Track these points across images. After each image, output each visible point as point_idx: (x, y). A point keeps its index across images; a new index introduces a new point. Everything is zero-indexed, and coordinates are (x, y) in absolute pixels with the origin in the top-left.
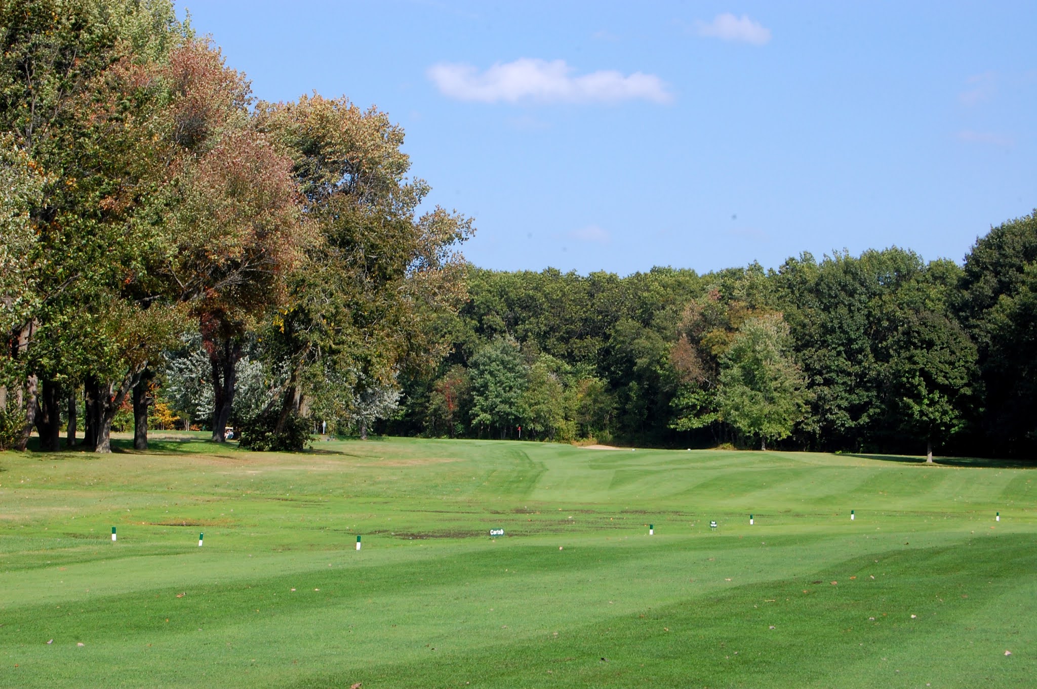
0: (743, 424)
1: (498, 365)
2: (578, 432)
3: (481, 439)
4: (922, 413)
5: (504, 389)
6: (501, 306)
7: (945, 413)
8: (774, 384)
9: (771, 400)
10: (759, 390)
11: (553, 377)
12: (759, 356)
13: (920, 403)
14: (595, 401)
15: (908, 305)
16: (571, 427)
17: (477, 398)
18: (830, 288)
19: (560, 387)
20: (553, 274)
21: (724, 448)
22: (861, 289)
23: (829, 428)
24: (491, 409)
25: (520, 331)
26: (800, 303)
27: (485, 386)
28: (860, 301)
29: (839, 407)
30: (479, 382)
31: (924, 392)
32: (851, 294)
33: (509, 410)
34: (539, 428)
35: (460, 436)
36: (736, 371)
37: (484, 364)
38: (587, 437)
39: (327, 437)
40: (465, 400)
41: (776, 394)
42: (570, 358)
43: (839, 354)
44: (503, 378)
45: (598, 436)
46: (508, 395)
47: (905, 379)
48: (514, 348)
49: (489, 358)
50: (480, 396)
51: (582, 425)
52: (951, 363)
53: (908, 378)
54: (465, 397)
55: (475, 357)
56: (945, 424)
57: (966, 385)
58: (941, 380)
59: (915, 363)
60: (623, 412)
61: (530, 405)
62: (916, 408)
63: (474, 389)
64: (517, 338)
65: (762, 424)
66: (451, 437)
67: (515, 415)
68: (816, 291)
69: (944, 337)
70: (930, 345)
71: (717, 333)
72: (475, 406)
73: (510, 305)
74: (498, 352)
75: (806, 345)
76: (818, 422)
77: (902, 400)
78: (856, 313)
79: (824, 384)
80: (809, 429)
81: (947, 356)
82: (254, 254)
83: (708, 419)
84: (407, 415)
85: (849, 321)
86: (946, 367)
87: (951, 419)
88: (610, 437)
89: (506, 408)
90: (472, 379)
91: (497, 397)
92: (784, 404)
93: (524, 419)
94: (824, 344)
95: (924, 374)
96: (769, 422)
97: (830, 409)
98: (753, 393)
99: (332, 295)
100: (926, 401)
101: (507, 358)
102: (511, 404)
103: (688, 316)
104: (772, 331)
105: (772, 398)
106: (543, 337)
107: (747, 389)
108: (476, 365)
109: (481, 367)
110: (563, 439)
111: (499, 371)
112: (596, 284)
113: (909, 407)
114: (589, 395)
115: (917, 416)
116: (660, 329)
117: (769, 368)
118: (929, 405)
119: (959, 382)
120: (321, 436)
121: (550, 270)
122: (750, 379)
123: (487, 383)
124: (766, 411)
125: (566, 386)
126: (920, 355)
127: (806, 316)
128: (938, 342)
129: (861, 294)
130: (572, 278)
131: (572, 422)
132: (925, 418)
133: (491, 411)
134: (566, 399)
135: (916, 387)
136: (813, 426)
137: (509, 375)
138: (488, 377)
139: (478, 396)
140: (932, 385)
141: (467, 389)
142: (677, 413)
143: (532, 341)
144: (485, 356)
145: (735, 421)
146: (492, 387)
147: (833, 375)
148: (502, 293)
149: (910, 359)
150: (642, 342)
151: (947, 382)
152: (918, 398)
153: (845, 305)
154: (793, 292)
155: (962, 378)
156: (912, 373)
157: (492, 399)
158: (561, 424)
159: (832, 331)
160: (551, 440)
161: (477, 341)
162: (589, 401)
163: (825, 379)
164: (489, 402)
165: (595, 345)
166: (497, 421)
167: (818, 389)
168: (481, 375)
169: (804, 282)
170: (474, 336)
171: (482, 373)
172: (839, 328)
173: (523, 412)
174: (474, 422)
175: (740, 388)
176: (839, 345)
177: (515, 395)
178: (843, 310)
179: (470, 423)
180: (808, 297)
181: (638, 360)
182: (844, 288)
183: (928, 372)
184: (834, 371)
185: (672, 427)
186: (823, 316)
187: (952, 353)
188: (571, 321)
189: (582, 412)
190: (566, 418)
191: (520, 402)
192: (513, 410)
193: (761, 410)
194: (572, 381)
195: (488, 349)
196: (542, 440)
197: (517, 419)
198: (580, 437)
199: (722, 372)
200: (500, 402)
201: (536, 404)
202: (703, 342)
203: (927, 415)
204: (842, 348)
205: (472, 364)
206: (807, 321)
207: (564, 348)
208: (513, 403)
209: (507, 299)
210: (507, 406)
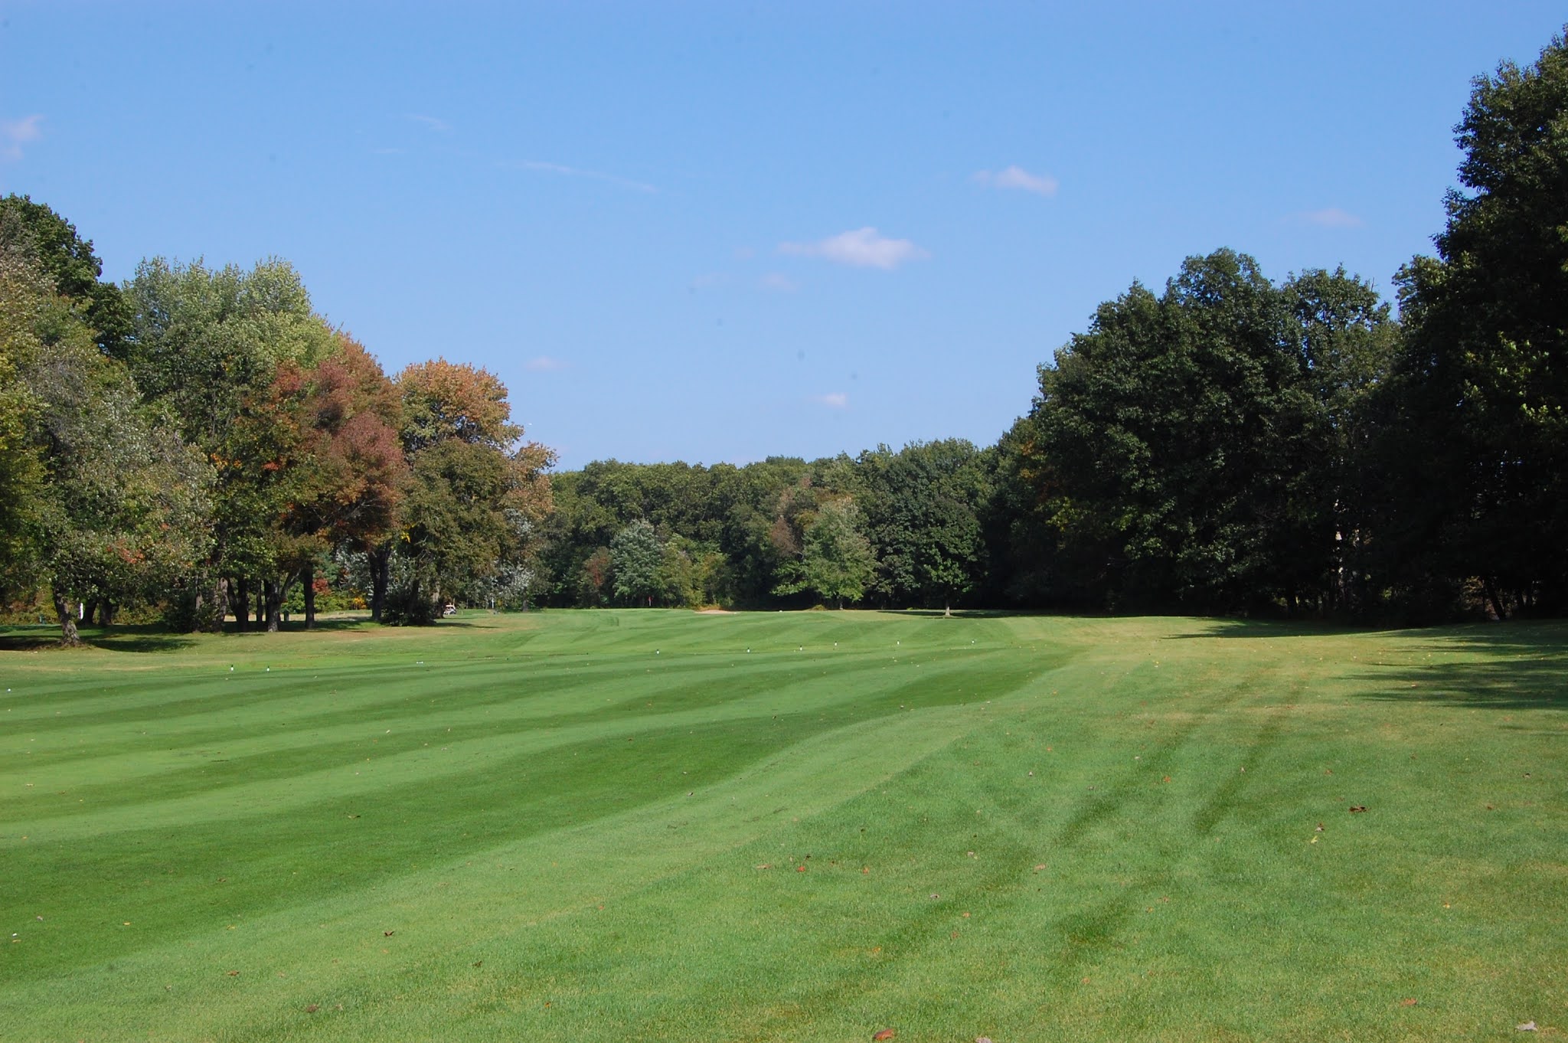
0: (823, 589)
1: (635, 545)
2: (704, 600)
4: (938, 577)
5: (640, 565)
6: (637, 493)
7: (956, 576)
8: (846, 556)
9: (844, 568)
10: (835, 560)
11: (683, 554)
12: (833, 534)
13: (936, 569)
14: (718, 572)
15: (961, 487)
16: (700, 595)
17: (617, 574)
18: (898, 475)
19: (689, 562)
20: (681, 467)
21: (817, 609)
22: (922, 474)
23: (899, 589)
24: (630, 582)
25: (654, 516)
26: (874, 487)
27: (624, 563)
28: (922, 484)
29: (907, 572)
30: (619, 560)
31: (939, 559)
32: (915, 477)
33: (645, 583)
34: (671, 596)
35: (605, 606)
36: (816, 546)
37: (622, 545)
38: (712, 603)
39: (494, 611)
40: (608, 576)
41: (848, 564)
42: (696, 536)
43: (906, 528)
44: (640, 556)
45: (721, 602)
46: (644, 569)
47: (923, 551)
48: (648, 531)
49: (627, 539)
50: (620, 572)
51: (707, 593)
52: (960, 537)
53: (926, 550)
54: (608, 573)
55: (616, 538)
56: (957, 585)
57: (971, 554)
58: (952, 550)
59: (931, 537)
60: (742, 580)
61: (664, 578)
62: (933, 573)
63: (615, 566)
64: (651, 522)
65: (838, 589)
67: (650, 587)
68: (886, 477)
69: (954, 517)
70: (942, 523)
71: (806, 514)
72: (617, 580)
73: (646, 493)
74: (635, 534)
75: (880, 522)
76: (890, 584)
77: (923, 567)
78: (919, 494)
79: (893, 554)
80: (883, 590)
81: (957, 531)
82: (368, 495)
83: (802, 585)
84: (563, 589)
85: (913, 501)
86: (957, 541)
87: (962, 581)
88: (730, 602)
90: (613, 558)
91: (634, 572)
92: (856, 572)
93: (659, 590)
94: (893, 521)
95: (938, 545)
96: (844, 587)
97: (899, 574)
98: (830, 563)
99: (441, 514)
100: (941, 567)
101: (642, 538)
102: (646, 578)
103: (784, 501)
104: (844, 513)
105: (846, 567)
106: (673, 520)
107: (826, 561)
108: (617, 545)
109: (621, 547)
110: (693, 605)
111: (635, 549)
112: (717, 475)
113: (928, 572)
114: (713, 568)
115: (935, 579)
116: (765, 512)
117: (842, 543)
118: (944, 571)
119: (967, 551)
120: (489, 611)
121: (678, 464)
122: (828, 551)
123: (625, 561)
124: (841, 578)
125: (694, 561)
126: (934, 530)
127: (878, 498)
128: (949, 521)
129: (922, 478)
130: (699, 469)
131: (700, 591)
132: (941, 581)
133: (630, 584)
134: (695, 572)
135: (933, 556)
136: (886, 588)
137: (645, 553)
138: (626, 555)
139: (618, 572)
140: (945, 554)
141: (610, 566)
142: (778, 581)
143: (664, 524)
144: (624, 537)
145: (817, 588)
146: (629, 564)
147: (901, 546)
148: (638, 483)
149: (928, 534)
150: (751, 524)
151: (956, 552)
152: (935, 566)
153: (910, 488)
154: (867, 478)
155: (969, 548)
156: (929, 545)
157: (630, 574)
158: (690, 593)
159: (899, 510)
160: (682, 607)
161: (618, 525)
162: (713, 572)
163: (894, 550)
164: (627, 577)
165: (718, 525)
166: (635, 592)
167: (889, 558)
168: (620, 554)
169: (876, 470)
170: (615, 521)
171: (622, 552)
172: (906, 507)
173: (658, 584)
174: (616, 594)
175: (819, 561)
176: (906, 521)
177: (650, 570)
178: (907, 492)
179: (614, 595)
180: (881, 482)
181: (747, 538)
182: (909, 473)
183: (943, 544)
184: (902, 542)
185: (774, 593)
186: (892, 497)
187: (961, 528)
188: (695, 507)
189: (707, 581)
190: (695, 588)
191: (654, 575)
192: (649, 583)
193: (837, 577)
194: (698, 556)
195: (626, 532)
196: (675, 607)
197: (652, 590)
198: (706, 604)
199: (805, 547)
200: (637, 576)
201: (668, 577)
202: (797, 522)
203: (942, 579)
204: (908, 524)
205: (613, 544)
206: (879, 502)
207: (691, 529)
208: (648, 577)
209: (642, 488)
210: (643, 580)
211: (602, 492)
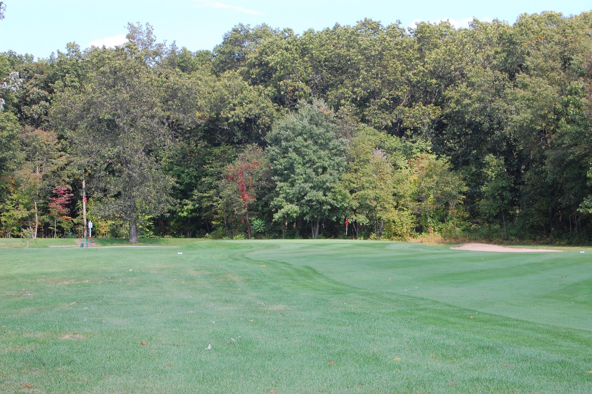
1: (306, 140)
2: (413, 226)
3: (286, 238)
5: (316, 171)
6: (302, 65)
11: (379, 156)
14: (434, 184)
17: (279, 184)
19: (389, 169)
20: (371, 27)
24: (298, 199)
25: (332, 97)
27: (291, 168)
30: (281, 163)
33: (324, 198)
34: (362, 219)
35: (258, 235)
37: (287, 140)
38: (426, 231)
40: (263, 188)
42: (396, 129)
44: (314, 158)
45: (440, 230)
46: (322, 177)
49: (293, 130)
50: (284, 181)
51: (418, 216)
54: (264, 183)
55: (275, 131)
61: (352, 192)
63: (275, 172)
66: (247, 237)
67: (331, 205)
72: (278, 195)
73: (316, 65)
74: (306, 122)
89: (319, 195)
90: (272, 160)
91: (306, 181)
93: (343, 209)
101: (317, 131)
102: (326, 190)
106: (361, 105)
108: (276, 141)
109: (283, 143)
110: (395, 234)
111: (307, 147)
114: (425, 178)
123: (292, 164)
125: (395, 166)
131: (406, 213)
133: (298, 200)
137: (322, 153)
138: (294, 155)
139: (281, 181)
141: (267, 172)
143: (347, 109)
144: (287, 128)
146: (299, 169)
148: (304, 51)
157: (300, 184)
158: (393, 215)
161: (275, 114)
162: (425, 185)
164: (296, 189)
166: (307, 213)
168: (284, 153)
170: (271, 107)
171: (285, 151)
173: (343, 200)
174: (277, 216)
177: (331, 178)
190: (399, 207)
191: (338, 186)
192: (329, 197)
194: (402, 162)
196: (367, 237)
197: (334, 209)
198: (417, 231)
200: (311, 188)
201: (359, 189)
205: (271, 139)
207: (388, 120)
208: (328, 189)
209: (311, 58)
210: (321, 193)
211: (252, 66)
